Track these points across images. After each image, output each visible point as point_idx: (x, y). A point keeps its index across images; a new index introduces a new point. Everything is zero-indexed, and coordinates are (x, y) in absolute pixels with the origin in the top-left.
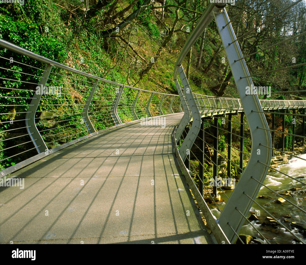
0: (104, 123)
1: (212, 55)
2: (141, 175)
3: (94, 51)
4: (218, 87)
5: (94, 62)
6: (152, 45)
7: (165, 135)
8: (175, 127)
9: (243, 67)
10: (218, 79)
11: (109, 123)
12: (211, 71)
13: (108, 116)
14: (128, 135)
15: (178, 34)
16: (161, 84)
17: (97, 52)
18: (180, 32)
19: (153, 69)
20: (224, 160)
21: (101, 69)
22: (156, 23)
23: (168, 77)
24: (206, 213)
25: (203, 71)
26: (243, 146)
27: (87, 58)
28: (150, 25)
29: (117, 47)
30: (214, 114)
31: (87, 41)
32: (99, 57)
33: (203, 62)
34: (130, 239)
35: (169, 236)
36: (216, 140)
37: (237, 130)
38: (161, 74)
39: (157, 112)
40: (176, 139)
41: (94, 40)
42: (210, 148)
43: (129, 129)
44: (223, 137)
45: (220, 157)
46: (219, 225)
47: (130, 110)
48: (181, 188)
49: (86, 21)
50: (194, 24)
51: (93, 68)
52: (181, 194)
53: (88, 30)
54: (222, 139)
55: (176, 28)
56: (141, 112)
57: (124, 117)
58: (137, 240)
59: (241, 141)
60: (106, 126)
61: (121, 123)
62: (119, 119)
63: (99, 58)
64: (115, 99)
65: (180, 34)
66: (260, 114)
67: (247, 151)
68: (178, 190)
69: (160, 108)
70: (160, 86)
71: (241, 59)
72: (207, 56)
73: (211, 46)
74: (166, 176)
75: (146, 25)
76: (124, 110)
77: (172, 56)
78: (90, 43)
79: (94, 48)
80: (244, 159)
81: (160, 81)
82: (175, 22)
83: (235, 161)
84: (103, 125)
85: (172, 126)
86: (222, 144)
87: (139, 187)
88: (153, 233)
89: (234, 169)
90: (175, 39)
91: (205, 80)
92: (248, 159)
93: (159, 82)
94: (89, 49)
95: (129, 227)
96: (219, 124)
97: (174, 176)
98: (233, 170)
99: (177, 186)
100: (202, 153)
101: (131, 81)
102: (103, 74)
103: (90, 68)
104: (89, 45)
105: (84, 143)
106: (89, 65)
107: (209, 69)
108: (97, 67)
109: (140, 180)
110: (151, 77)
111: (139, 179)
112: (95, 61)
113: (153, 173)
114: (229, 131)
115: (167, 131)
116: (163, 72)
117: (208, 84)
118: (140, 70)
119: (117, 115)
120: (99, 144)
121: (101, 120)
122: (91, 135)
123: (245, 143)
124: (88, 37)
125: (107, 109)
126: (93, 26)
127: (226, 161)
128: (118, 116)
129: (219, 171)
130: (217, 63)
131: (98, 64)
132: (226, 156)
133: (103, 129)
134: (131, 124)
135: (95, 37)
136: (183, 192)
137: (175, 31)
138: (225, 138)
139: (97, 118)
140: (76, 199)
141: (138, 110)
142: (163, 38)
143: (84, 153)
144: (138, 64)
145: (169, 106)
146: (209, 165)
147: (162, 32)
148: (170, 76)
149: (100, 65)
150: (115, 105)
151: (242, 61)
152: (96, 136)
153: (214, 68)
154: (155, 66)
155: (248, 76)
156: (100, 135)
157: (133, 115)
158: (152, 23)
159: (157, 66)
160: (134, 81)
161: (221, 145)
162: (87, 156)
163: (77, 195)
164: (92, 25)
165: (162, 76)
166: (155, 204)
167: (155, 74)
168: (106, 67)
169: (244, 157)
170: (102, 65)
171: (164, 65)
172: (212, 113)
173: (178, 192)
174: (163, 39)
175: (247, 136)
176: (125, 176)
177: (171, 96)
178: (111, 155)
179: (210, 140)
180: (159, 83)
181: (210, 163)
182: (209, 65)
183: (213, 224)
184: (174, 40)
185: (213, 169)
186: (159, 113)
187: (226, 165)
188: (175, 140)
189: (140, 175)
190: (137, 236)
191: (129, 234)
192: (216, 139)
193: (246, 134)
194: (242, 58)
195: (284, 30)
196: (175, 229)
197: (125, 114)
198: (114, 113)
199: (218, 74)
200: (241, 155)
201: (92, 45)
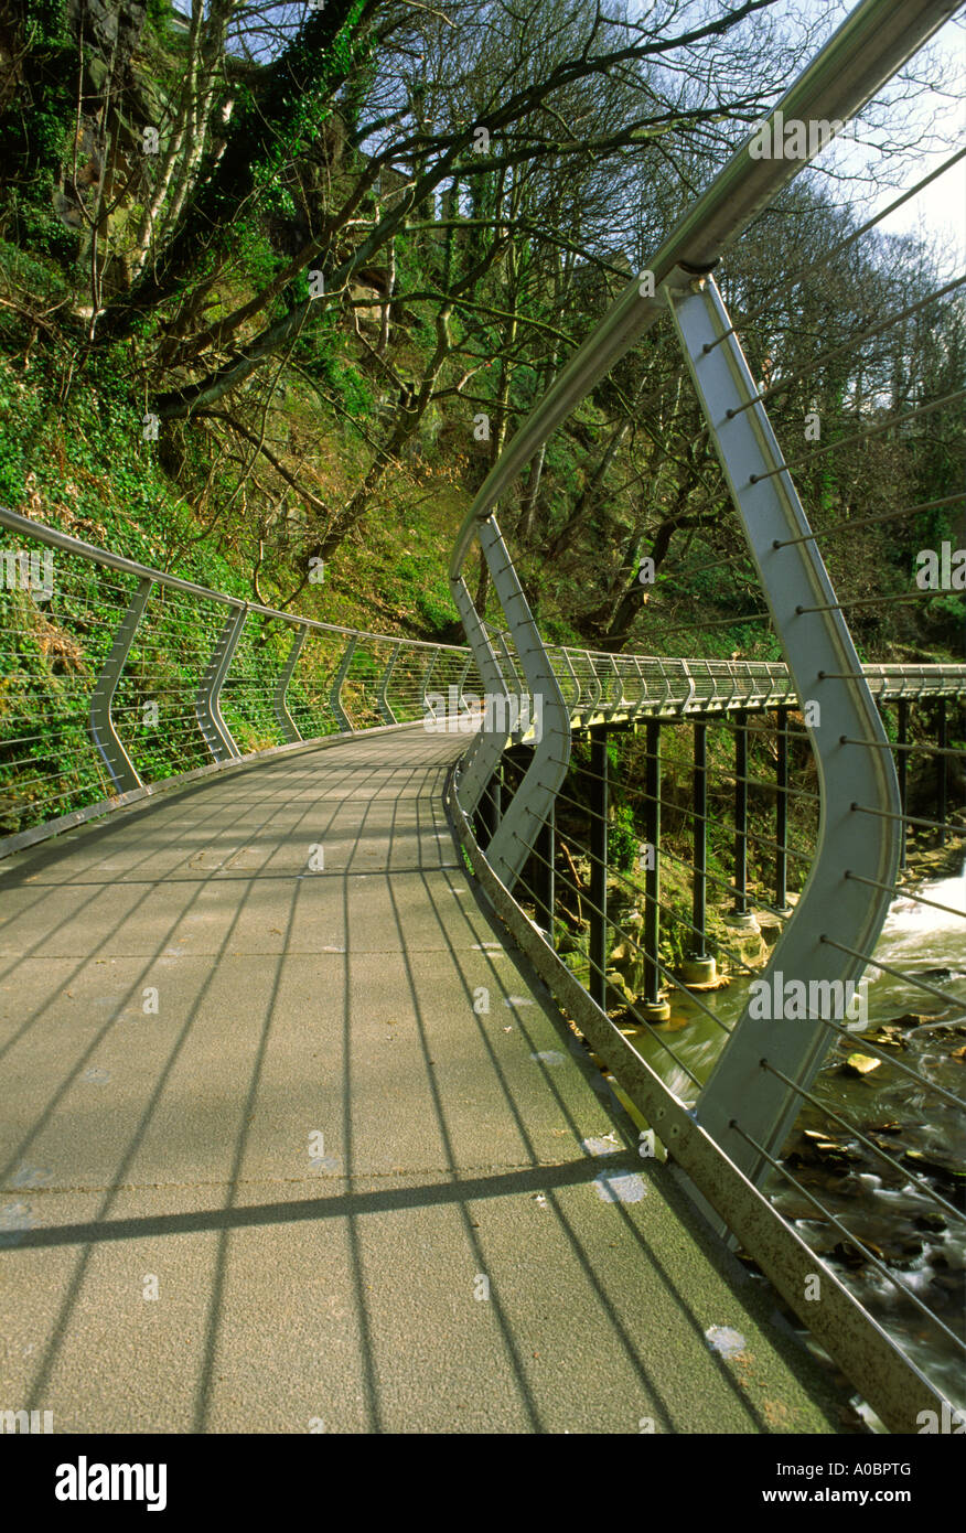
0: (168, 754)
1: (577, 488)
2: (353, 948)
3: (128, 471)
4: (603, 614)
5: (125, 514)
6: (346, 452)
7: (418, 798)
8: (451, 769)
9: (785, 503)
10: (603, 583)
11: (187, 755)
12: (576, 550)
13: (184, 728)
14: (271, 800)
15: (444, 408)
16: (380, 602)
17: (136, 475)
18: (454, 399)
19: (350, 542)
20: (631, 906)
21: (153, 544)
22: (360, 367)
23: (407, 576)
24: (638, 1087)
25: (544, 553)
26: (707, 850)
27: (99, 497)
28: (337, 373)
29: (209, 458)
30: (593, 721)
31: (97, 434)
32: (145, 494)
33: (543, 515)
34: (355, 1187)
35: (508, 1175)
36: (598, 826)
37: (679, 785)
38: (379, 562)
39: (367, 712)
40: (465, 813)
41: (124, 428)
42: (574, 857)
43: (271, 776)
44: (628, 813)
45: (616, 891)
46: (701, 1128)
47: (265, 703)
48: (519, 995)
49: (94, 354)
50: (510, 368)
51: (124, 537)
52: (523, 1019)
53: (104, 390)
54: (623, 821)
55: (437, 383)
56: (307, 711)
57: (246, 729)
58: (383, 1188)
59: (698, 829)
60: (176, 766)
61: (236, 755)
62: (227, 737)
63: (146, 500)
64: (214, 659)
65: (453, 406)
66: (850, 683)
67: (719, 867)
68: (510, 1003)
69: (381, 698)
70: (378, 609)
71: (778, 472)
72: (560, 493)
73: (575, 455)
74: (452, 951)
75: (320, 371)
76: (243, 702)
77: (423, 495)
78: (109, 438)
79: (126, 460)
80: (709, 902)
81: (375, 590)
82: (436, 361)
83: (674, 907)
84: (162, 762)
85: (438, 765)
86: (623, 840)
87: (352, 993)
88: (443, 1164)
89: (672, 939)
90: (433, 429)
91: (551, 586)
92: (723, 899)
93: (372, 595)
94: (106, 464)
95: (341, 1144)
96: (609, 760)
97: (484, 950)
98: (666, 943)
99: (503, 989)
100: (548, 871)
101: (268, 591)
102: (163, 559)
103: (113, 538)
104: (105, 449)
105: (100, 830)
106: (106, 525)
107: (567, 544)
108: (140, 534)
109: (352, 964)
110: (341, 574)
111: (347, 962)
112: (129, 511)
113: (398, 940)
114: (648, 793)
115: (421, 782)
116: (387, 558)
117: (564, 604)
118: (299, 549)
119: (220, 722)
120: (171, 830)
121: (154, 743)
122: (124, 800)
123: (712, 835)
124: (102, 418)
125: (178, 700)
126: (119, 376)
127: (638, 907)
128: (222, 727)
129: (612, 949)
130: (598, 521)
131: (141, 520)
132: (637, 891)
133: (164, 776)
134: (274, 758)
135: (128, 415)
136: (530, 1009)
137: (435, 396)
138: (636, 817)
139: (139, 735)
140: (107, 1038)
141: (297, 704)
142: (386, 423)
143: (110, 866)
144: (290, 524)
145: (416, 690)
146: (573, 925)
147: (384, 399)
148: (415, 573)
149: (148, 526)
150: (212, 681)
151: (781, 480)
152: (145, 804)
153: (585, 538)
154: (358, 533)
155: (805, 534)
156: (160, 798)
157: (279, 725)
158: (345, 367)
159: (363, 533)
160: (277, 591)
161: (618, 846)
162: (125, 878)
163: (111, 1022)
164: (115, 370)
165: (383, 571)
166: (427, 1055)
167: (358, 563)
168: (174, 536)
169: (709, 891)
170: (159, 525)
171: (393, 531)
172: (584, 719)
173: (509, 1012)
174: (386, 427)
175: (719, 809)
176: (291, 950)
177: (420, 648)
178: (219, 875)
179: (577, 823)
180: (374, 599)
181: (576, 918)
182: (566, 532)
183: (678, 1128)
184: (429, 431)
185: (587, 941)
186: (375, 719)
187: (641, 923)
188: (461, 816)
189: (347, 947)
190: (380, 1175)
191: (349, 1170)
192: (601, 823)
193: (715, 800)
194: (779, 465)
195: (859, 387)
196: (523, 1149)
197: (248, 719)
198: (209, 716)
199: (601, 563)
200: (697, 885)
201: (119, 449)
